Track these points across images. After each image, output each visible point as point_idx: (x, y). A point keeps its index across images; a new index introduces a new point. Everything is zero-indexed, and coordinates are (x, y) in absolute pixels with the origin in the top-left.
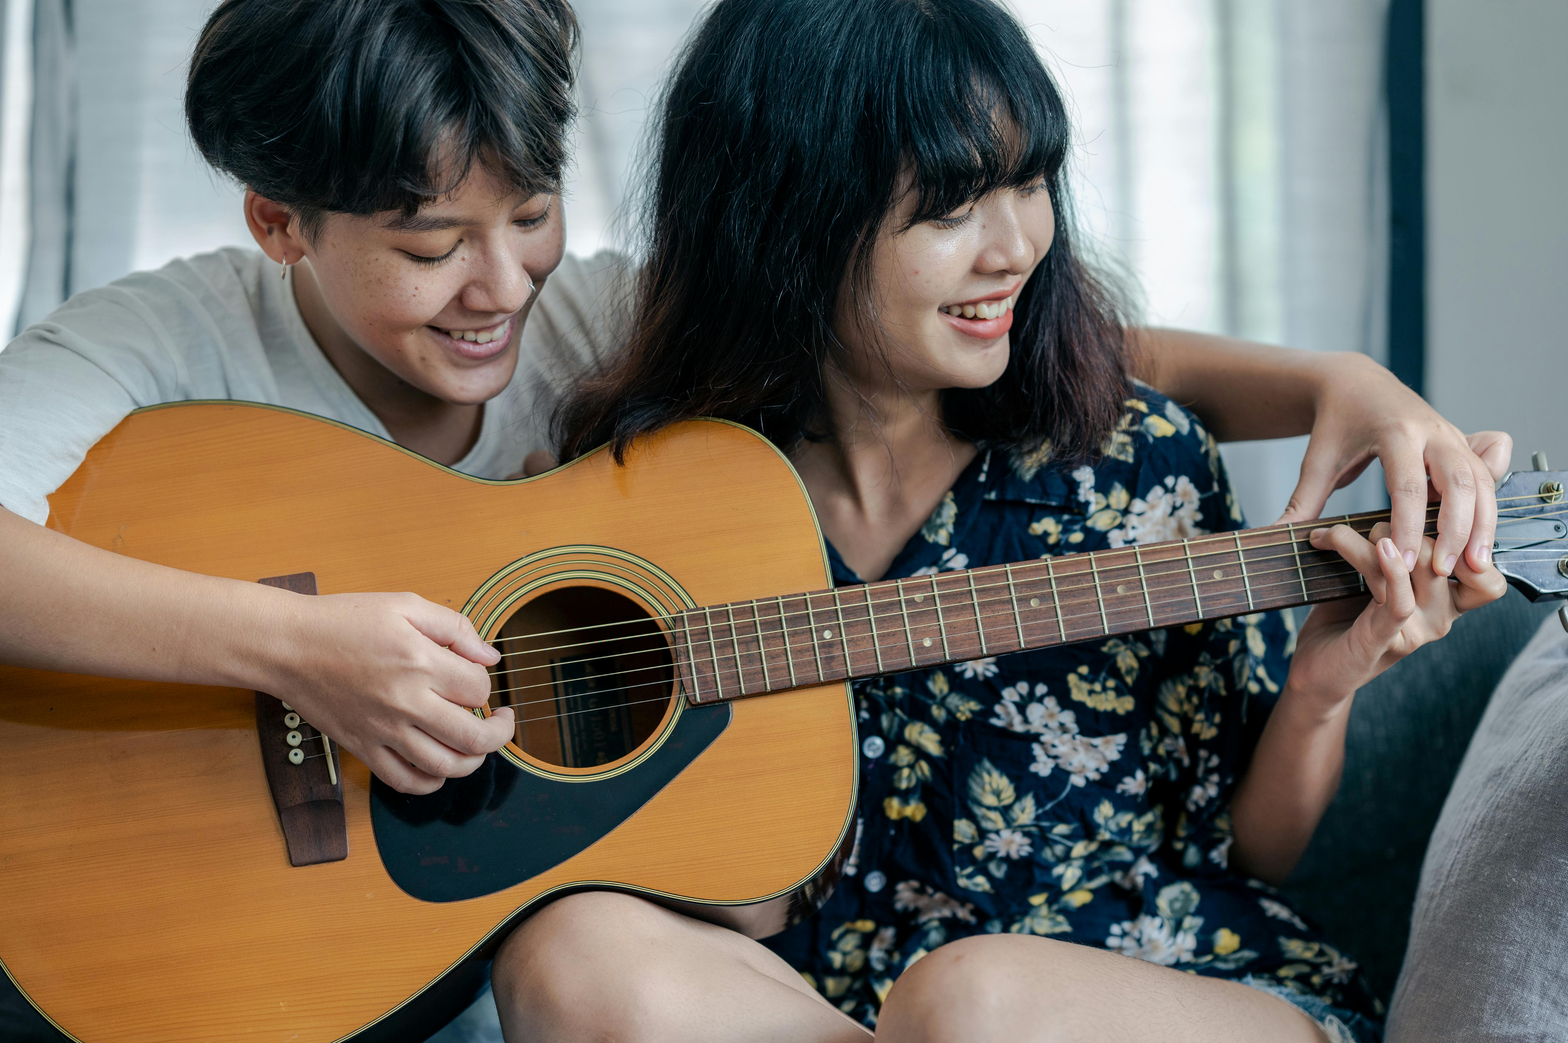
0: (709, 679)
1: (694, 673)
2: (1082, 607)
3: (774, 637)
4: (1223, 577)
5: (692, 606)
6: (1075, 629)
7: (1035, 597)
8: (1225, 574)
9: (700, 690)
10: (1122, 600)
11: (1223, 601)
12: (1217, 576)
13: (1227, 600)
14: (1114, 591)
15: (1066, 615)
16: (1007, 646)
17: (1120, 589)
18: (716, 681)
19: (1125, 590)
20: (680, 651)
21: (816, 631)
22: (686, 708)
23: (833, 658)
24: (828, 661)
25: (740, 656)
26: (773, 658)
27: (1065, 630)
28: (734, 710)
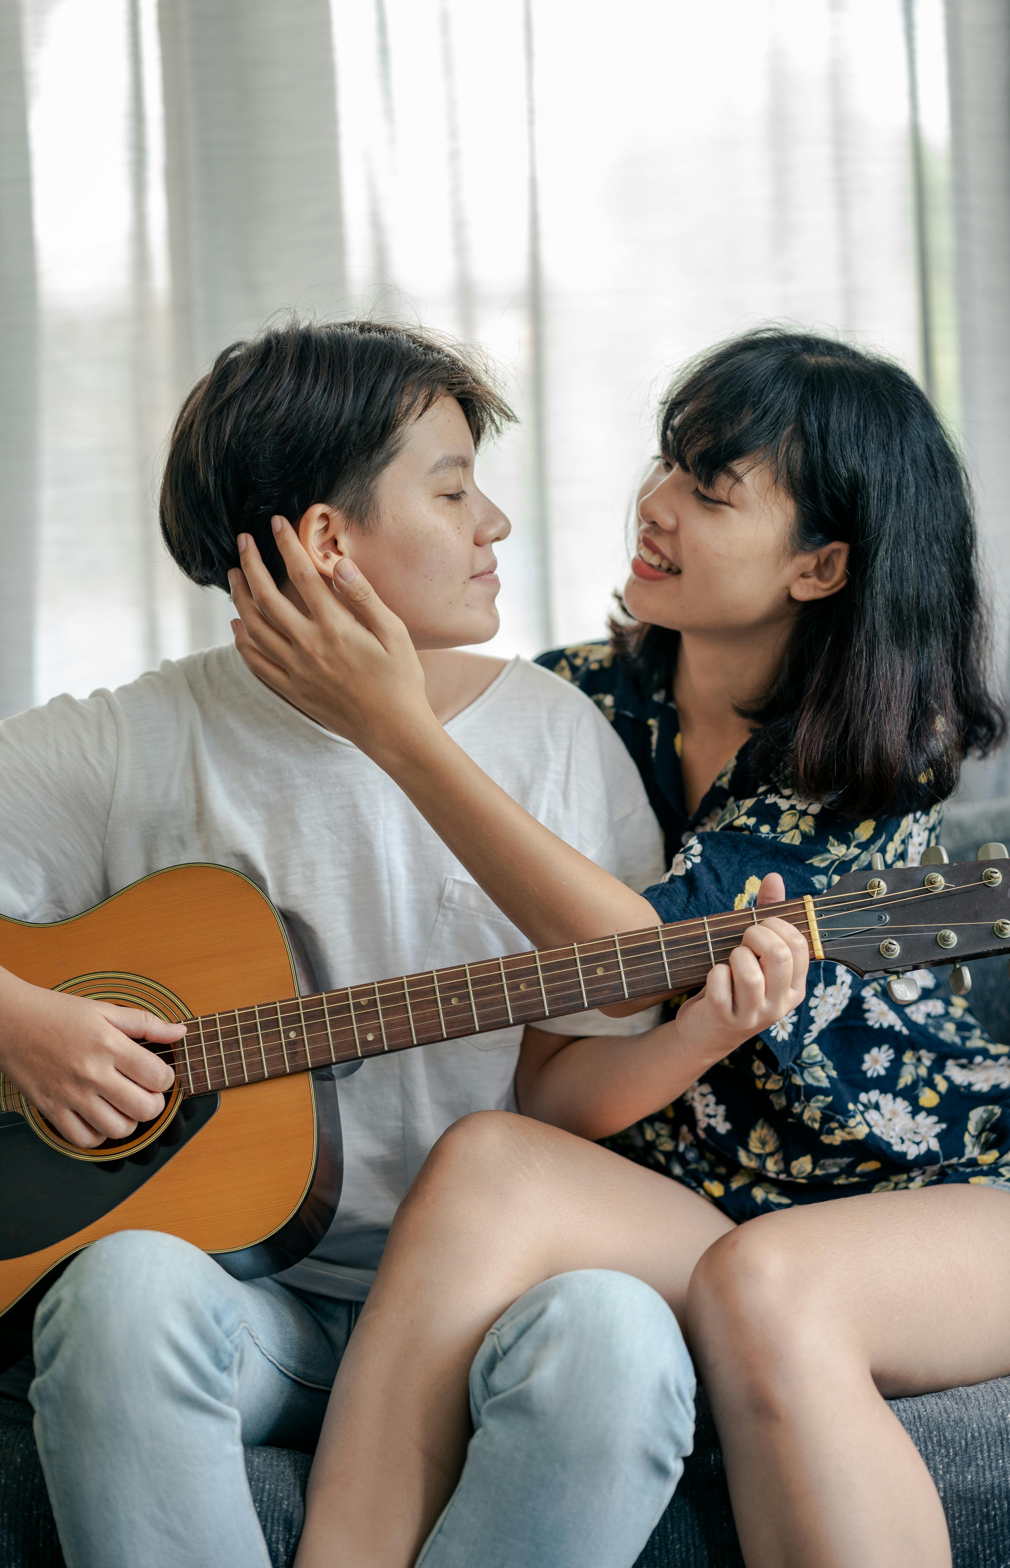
0: (200, 1075)
1: (189, 1071)
2: (491, 1003)
3: (251, 1038)
4: (604, 972)
5: (189, 1017)
6: (486, 1021)
7: (455, 996)
8: (606, 969)
9: (193, 1084)
10: (524, 996)
11: (604, 992)
12: (600, 972)
13: (608, 992)
14: (518, 988)
15: (480, 1010)
16: (433, 1037)
17: (523, 987)
18: (206, 1076)
19: (525, 986)
20: (178, 1054)
21: (284, 1032)
22: (185, 1098)
23: (296, 1053)
24: (292, 1056)
25: (225, 1055)
26: (250, 1055)
27: (478, 1022)
28: (222, 1098)
